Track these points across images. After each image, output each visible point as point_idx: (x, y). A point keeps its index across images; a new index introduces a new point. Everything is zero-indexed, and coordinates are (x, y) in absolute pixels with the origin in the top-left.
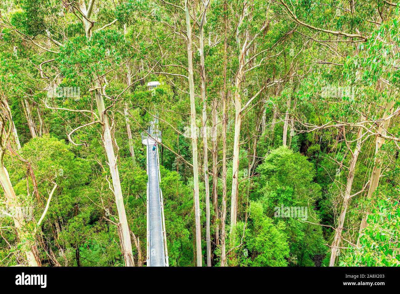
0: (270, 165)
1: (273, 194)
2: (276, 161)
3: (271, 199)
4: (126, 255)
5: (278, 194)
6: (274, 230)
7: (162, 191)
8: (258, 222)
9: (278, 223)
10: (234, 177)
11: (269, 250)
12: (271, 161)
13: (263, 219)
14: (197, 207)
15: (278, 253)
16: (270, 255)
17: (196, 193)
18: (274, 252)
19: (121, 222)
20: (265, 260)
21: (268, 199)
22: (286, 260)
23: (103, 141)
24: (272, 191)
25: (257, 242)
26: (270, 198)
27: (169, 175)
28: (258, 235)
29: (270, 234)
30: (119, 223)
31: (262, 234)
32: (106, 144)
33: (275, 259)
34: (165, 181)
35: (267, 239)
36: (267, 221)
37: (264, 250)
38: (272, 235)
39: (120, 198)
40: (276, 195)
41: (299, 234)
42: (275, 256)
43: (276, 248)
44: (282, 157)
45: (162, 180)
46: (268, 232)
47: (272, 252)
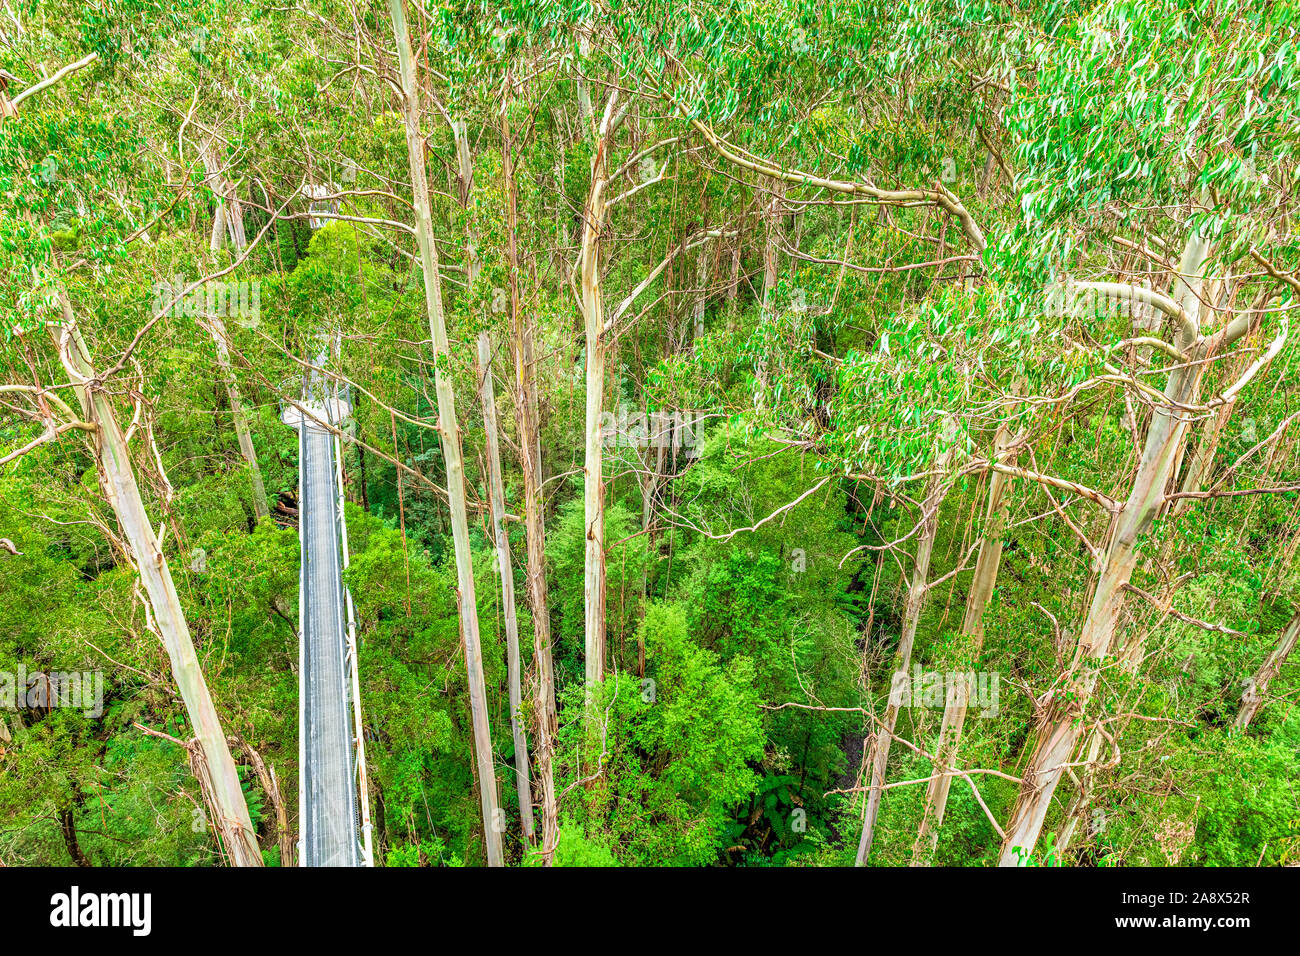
0: (715, 470)
1: (719, 574)
2: (732, 460)
3: (712, 587)
4: (229, 834)
5: (733, 572)
6: (720, 686)
7: (354, 599)
8: (670, 667)
9: (733, 661)
10: (590, 538)
11: (702, 746)
12: (717, 458)
13: (686, 653)
14: (472, 641)
15: (729, 754)
16: (706, 761)
17: (464, 600)
18: (718, 749)
19: (199, 737)
20: (692, 774)
21: (703, 589)
22: (751, 772)
23: (102, 480)
24: (715, 566)
25: (667, 728)
26: (709, 587)
27: (376, 544)
28: (672, 706)
29: (704, 700)
30: (192, 740)
31: (682, 701)
32: (115, 490)
33: (720, 768)
34: (363, 565)
35: (696, 715)
36: (697, 662)
37: (688, 746)
38: (712, 702)
39: (186, 663)
40: (727, 577)
41: (795, 686)
42: (722, 761)
43: (725, 738)
44: (751, 449)
45: (351, 563)
46: (703, 694)
47: (712, 752)
